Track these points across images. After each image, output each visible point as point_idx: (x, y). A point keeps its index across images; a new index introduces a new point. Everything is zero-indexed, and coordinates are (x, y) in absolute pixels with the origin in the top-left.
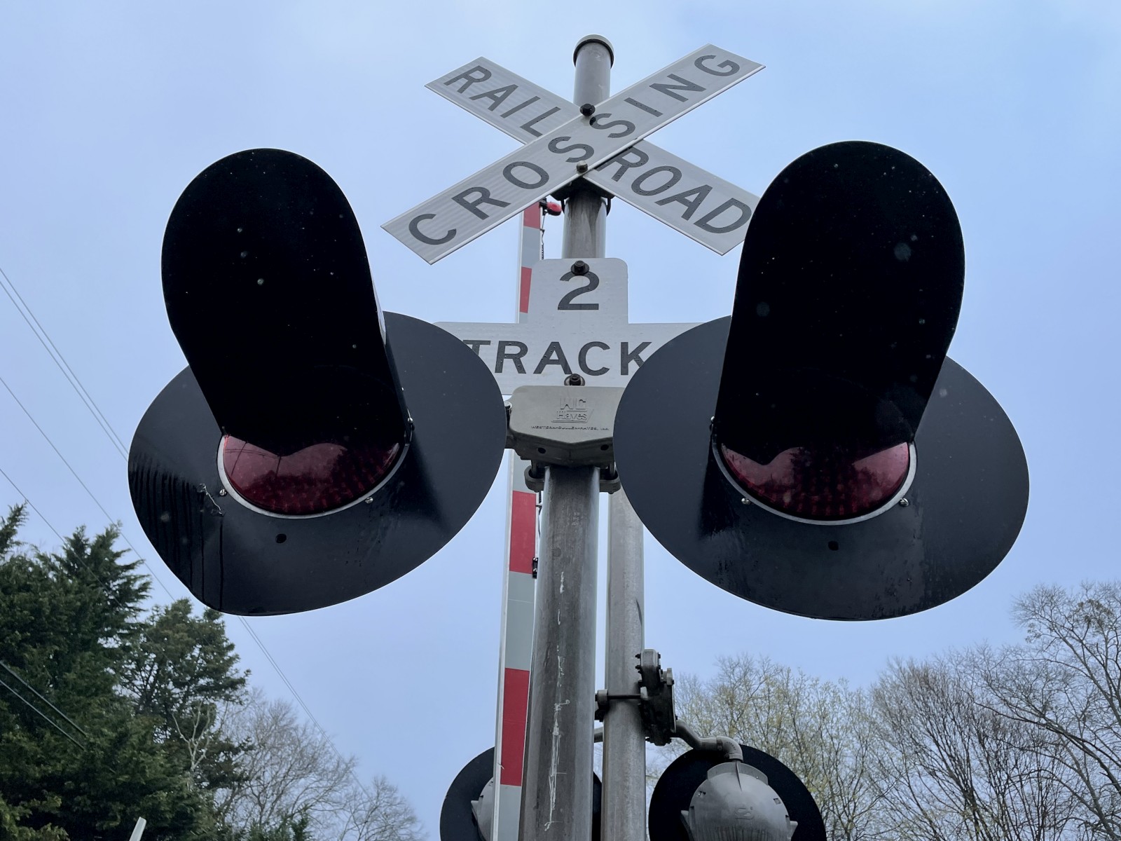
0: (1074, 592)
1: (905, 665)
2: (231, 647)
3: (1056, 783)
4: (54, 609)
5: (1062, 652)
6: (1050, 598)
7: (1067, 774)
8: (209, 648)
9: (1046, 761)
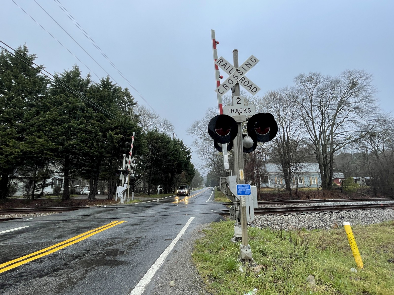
0: (307, 75)
1: (270, 92)
2: (132, 96)
3: (296, 112)
4: (105, 96)
5: (302, 87)
6: (302, 76)
7: (298, 110)
8: (128, 97)
9: (295, 108)
